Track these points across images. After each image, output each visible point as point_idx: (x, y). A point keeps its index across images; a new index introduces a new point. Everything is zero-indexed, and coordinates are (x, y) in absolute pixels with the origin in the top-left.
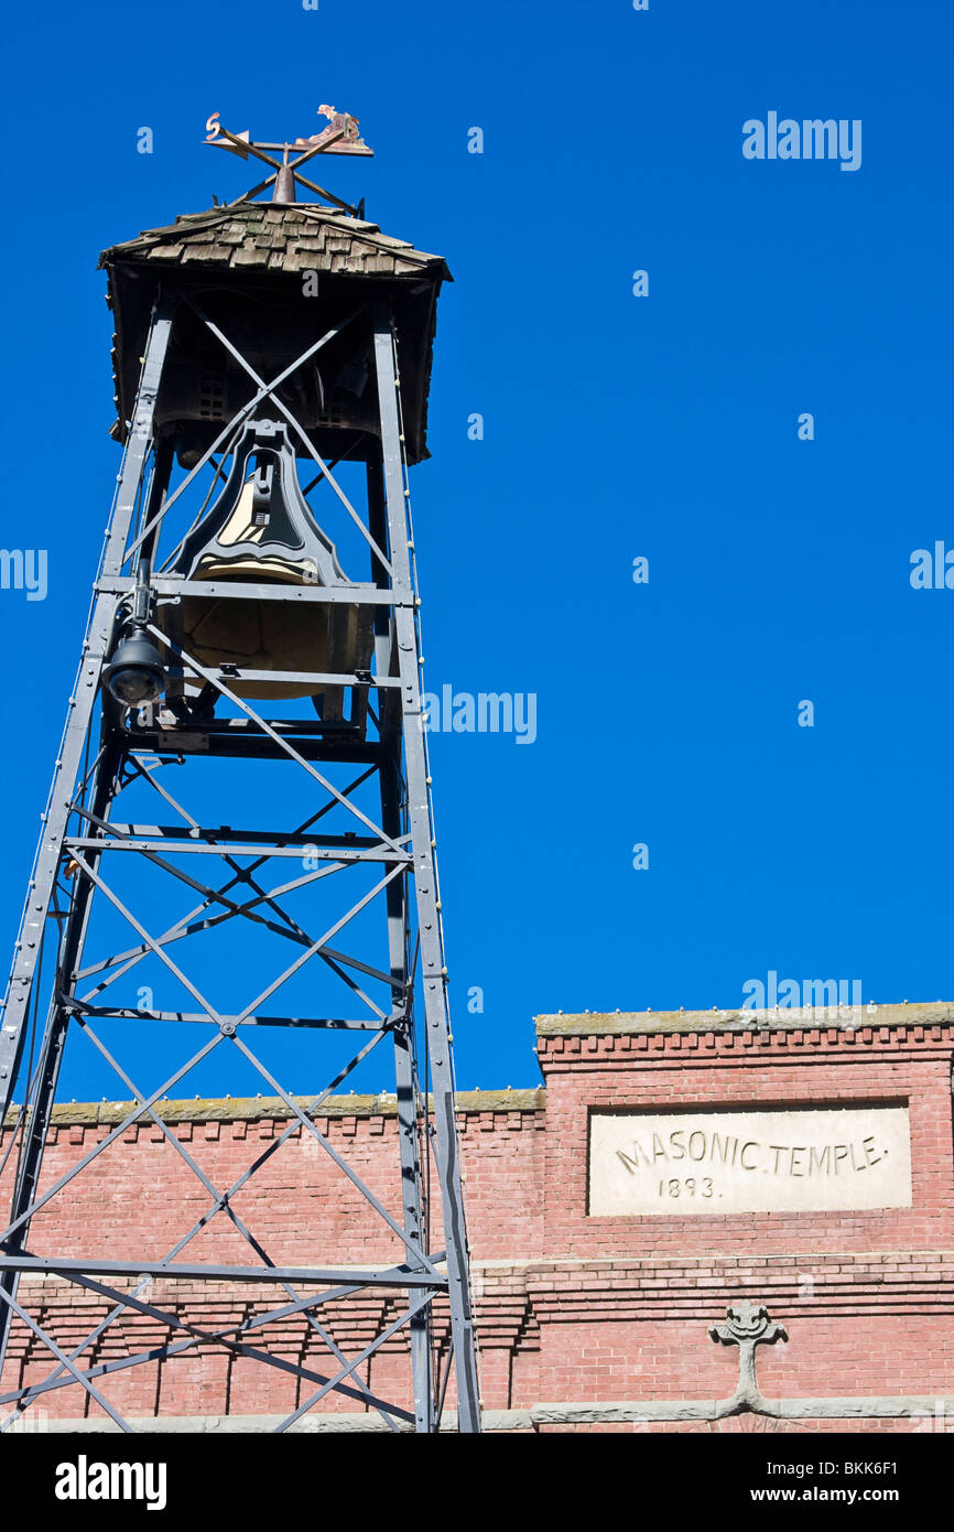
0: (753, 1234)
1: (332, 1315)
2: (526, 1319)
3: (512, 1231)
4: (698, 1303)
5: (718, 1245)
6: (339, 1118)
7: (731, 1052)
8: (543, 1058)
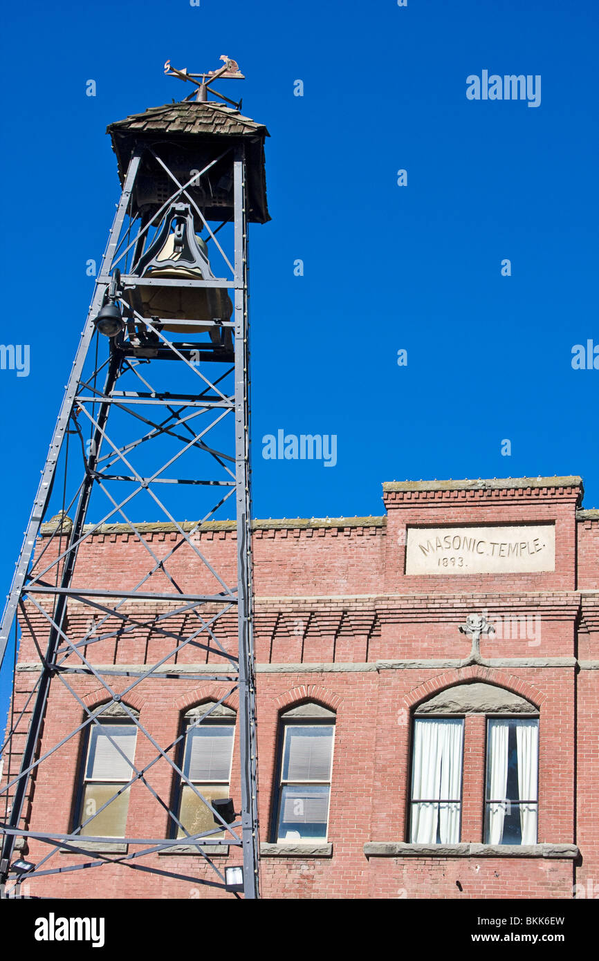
0: (481, 583)
1: (286, 619)
2: (375, 622)
3: (370, 581)
4: (454, 615)
5: (465, 588)
6: (292, 529)
7: (473, 499)
8: (386, 502)
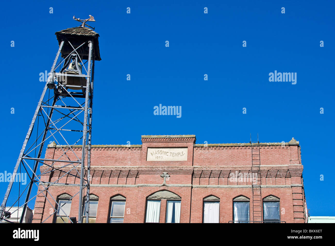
0: (167, 164)
1: (113, 172)
2: (138, 174)
3: (137, 162)
4: (159, 172)
5: (162, 165)
6: (116, 148)
7: (166, 141)
8: (142, 141)
